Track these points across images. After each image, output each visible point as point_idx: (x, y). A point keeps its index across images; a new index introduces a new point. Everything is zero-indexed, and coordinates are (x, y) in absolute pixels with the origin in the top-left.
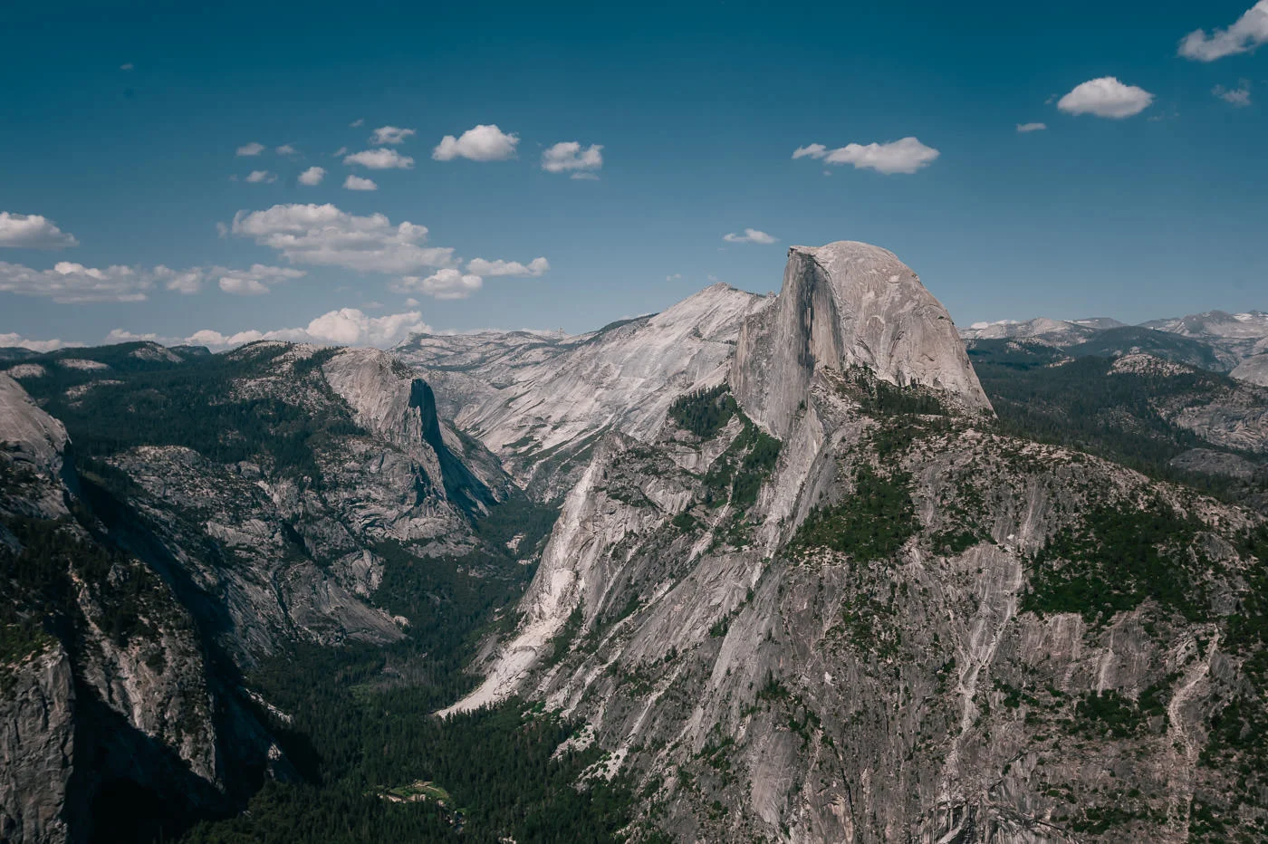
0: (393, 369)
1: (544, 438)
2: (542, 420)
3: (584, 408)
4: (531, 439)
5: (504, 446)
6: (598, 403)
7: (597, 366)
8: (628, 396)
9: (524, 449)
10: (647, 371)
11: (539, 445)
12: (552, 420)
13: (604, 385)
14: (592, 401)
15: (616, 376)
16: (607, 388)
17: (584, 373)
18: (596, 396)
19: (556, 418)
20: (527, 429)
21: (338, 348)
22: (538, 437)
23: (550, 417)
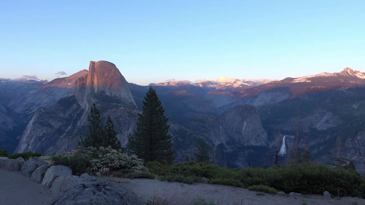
2: (33, 104)
3: (45, 101)
6: (49, 100)
7: (50, 90)
8: (58, 98)
12: (36, 104)
15: (55, 93)
16: (52, 96)
17: (46, 91)
18: (49, 98)
20: (28, 106)
22: (31, 109)
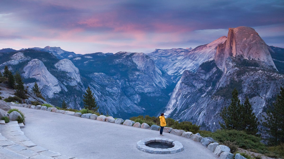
0: (146, 57)
1: (181, 72)
2: (180, 68)
3: (190, 65)
4: (178, 72)
5: (172, 73)
6: (193, 64)
7: (194, 56)
8: (200, 63)
9: (176, 74)
10: (205, 57)
11: (179, 73)
12: (183, 68)
13: (195, 60)
14: (192, 64)
15: (198, 58)
16: (195, 61)
17: (191, 57)
18: (193, 62)
19: (184, 67)
20: (177, 70)
21: (135, 53)
22: (179, 72)
23: (182, 67)
